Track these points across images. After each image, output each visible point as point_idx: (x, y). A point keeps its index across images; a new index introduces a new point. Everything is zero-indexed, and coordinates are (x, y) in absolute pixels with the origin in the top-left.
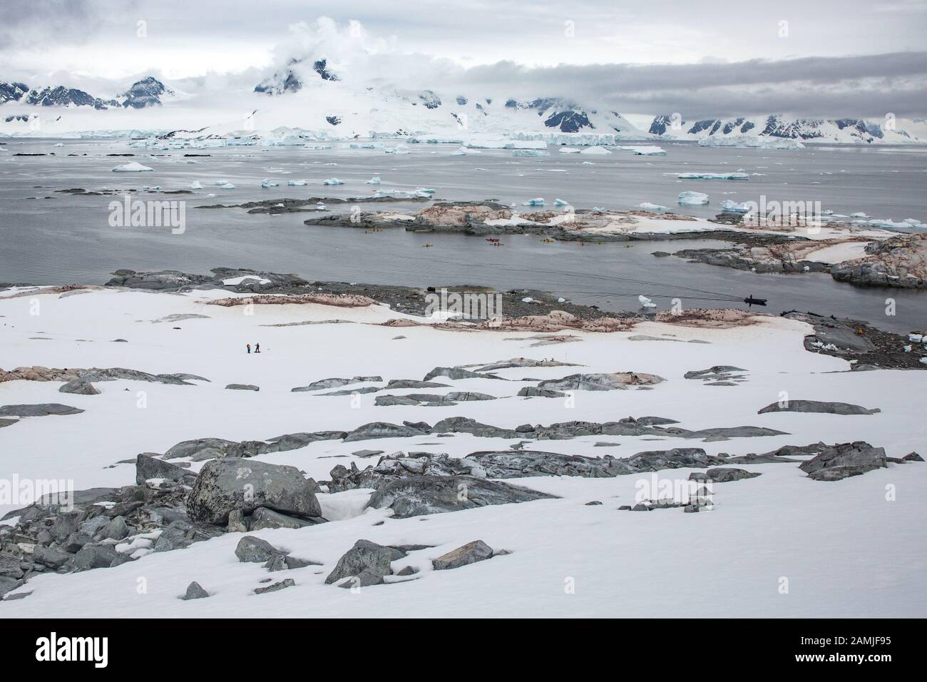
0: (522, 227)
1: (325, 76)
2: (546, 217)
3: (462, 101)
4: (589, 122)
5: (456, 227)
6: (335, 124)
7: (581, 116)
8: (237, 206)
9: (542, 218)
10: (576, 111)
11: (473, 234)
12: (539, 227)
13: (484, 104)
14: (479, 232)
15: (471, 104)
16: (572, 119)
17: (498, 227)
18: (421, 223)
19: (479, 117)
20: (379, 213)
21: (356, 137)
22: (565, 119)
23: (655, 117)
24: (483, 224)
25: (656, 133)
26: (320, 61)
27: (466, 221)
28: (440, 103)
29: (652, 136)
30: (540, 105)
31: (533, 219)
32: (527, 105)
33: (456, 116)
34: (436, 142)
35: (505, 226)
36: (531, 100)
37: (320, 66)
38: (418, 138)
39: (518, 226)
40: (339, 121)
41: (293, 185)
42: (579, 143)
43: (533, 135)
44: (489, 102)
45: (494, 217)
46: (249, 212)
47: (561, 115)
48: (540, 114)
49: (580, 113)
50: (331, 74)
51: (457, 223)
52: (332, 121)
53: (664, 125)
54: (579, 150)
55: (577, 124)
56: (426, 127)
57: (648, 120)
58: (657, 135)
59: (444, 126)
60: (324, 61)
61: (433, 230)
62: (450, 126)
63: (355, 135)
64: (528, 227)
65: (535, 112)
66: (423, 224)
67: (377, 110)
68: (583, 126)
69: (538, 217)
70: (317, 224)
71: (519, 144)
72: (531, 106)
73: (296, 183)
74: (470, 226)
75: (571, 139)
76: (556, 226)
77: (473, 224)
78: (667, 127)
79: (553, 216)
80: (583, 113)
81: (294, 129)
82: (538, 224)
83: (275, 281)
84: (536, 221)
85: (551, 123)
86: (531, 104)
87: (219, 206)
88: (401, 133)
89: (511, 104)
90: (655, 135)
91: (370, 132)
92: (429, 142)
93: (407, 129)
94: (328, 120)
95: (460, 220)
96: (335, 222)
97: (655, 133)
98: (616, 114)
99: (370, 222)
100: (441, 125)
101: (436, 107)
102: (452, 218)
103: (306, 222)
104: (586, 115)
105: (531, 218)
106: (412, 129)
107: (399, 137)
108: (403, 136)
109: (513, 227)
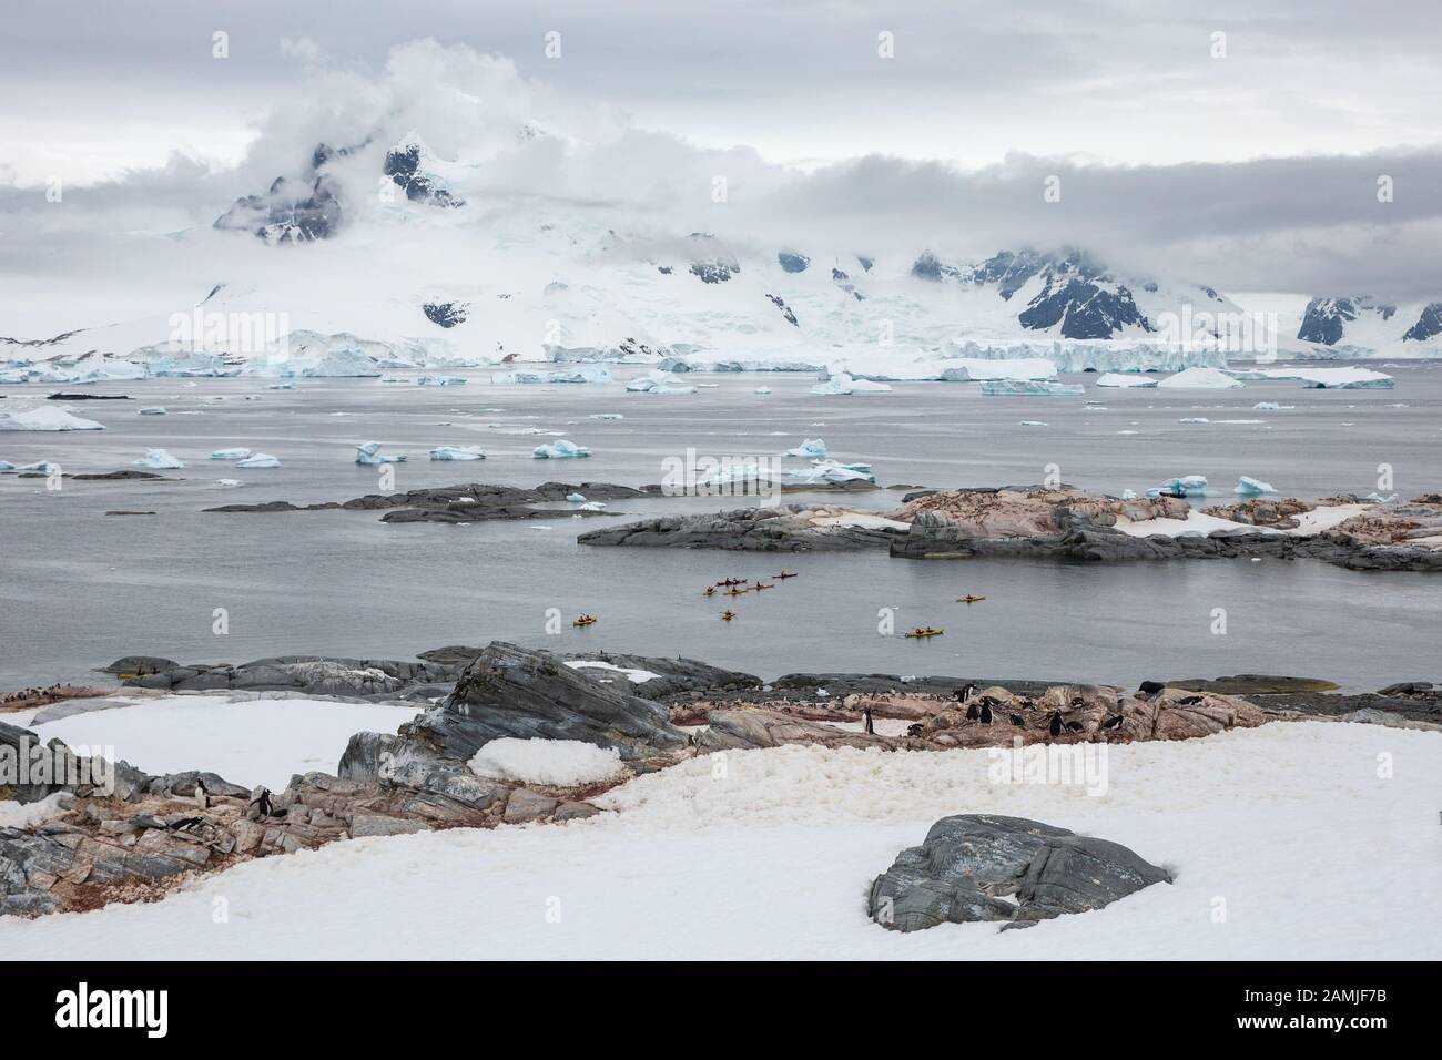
0: (1223, 539)
1: (415, 190)
2: (1286, 514)
3: (794, 264)
4: (1138, 315)
5: (1037, 543)
6: (448, 325)
7: (1117, 299)
8: (334, 506)
9: (1272, 514)
10: (1103, 287)
11: (1096, 559)
12: (1272, 539)
13: (853, 270)
14: (1113, 555)
15: (818, 270)
16: (1093, 306)
17: (1161, 541)
18: (933, 533)
19: (843, 305)
20: (798, 510)
21: (508, 359)
22: (1073, 307)
23: (1310, 300)
24: (1114, 532)
25: (1317, 340)
26: (403, 151)
27: (1060, 526)
28: (736, 270)
29: (1307, 347)
30: (1004, 272)
31: (1249, 518)
32: (970, 272)
33: (779, 302)
34: (739, 369)
35: (1178, 539)
36: (981, 259)
37: (402, 166)
38: (689, 359)
39: (1212, 537)
40: (459, 316)
41: (448, 460)
42: (1132, 365)
43: (1005, 348)
44: (867, 265)
45: (1141, 514)
46: (387, 519)
47: (1062, 297)
48: (1007, 295)
49: (1112, 290)
50: (435, 185)
51: (1035, 533)
52: (441, 316)
53: (1336, 319)
54: (1153, 381)
55: (1107, 320)
56: (699, 332)
57: (1295, 308)
58: (1322, 346)
59: (750, 329)
60: (414, 153)
61: (971, 551)
62: (765, 329)
63: (506, 353)
64: (1239, 540)
65: (991, 291)
66: (939, 536)
67: (563, 287)
68: (1123, 324)
69: (1263, 513)
70: (621, 543)
71: (981, 369)
72: (980, 277)
73: (455, 456)
74: (1082, 539)
75: (1110, 355)
76: (1325, 536)
77: (1089, 534)
78: (1346, 325)
79: (1302, 509)
80: (1122, 289)
81: (334, 337)
82: (1269, 531)
83: (673, 678)
84: (1257, 522)
85: (1036, 318)
86: (981, 268)
87: (281, 506)
88: (634, 348)
89: (928, 269)
90: (1315, 345)
91: (547, 347)
92: (721, 368)
93: (648, 338)
94: (428, 312)
95: (1042, 524)
96: (672, 536)
97: (1314, 339)
98: (1211, 293)
99: (780, 535)
100: (740, 328)
101: (726, 278)
102: (1017, 520)
103: (584, 539)
104: (1129, 295)
105: (1244, 516)
106: (664, 337)
107: (628, 358)
108: (639, 357)
109: (1199, 539)
